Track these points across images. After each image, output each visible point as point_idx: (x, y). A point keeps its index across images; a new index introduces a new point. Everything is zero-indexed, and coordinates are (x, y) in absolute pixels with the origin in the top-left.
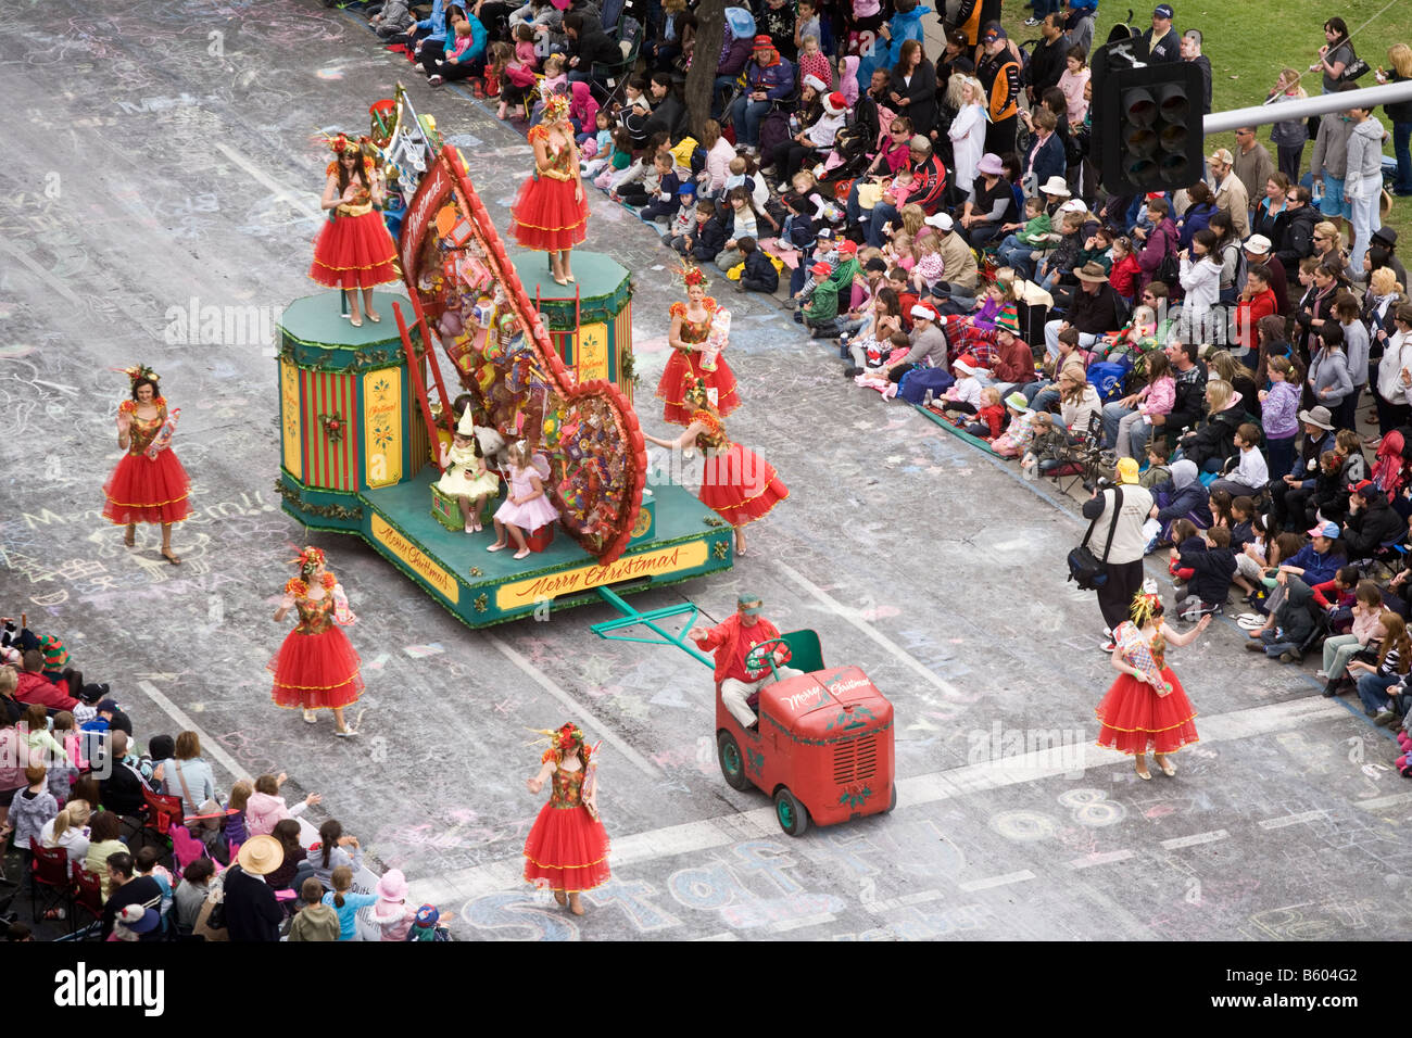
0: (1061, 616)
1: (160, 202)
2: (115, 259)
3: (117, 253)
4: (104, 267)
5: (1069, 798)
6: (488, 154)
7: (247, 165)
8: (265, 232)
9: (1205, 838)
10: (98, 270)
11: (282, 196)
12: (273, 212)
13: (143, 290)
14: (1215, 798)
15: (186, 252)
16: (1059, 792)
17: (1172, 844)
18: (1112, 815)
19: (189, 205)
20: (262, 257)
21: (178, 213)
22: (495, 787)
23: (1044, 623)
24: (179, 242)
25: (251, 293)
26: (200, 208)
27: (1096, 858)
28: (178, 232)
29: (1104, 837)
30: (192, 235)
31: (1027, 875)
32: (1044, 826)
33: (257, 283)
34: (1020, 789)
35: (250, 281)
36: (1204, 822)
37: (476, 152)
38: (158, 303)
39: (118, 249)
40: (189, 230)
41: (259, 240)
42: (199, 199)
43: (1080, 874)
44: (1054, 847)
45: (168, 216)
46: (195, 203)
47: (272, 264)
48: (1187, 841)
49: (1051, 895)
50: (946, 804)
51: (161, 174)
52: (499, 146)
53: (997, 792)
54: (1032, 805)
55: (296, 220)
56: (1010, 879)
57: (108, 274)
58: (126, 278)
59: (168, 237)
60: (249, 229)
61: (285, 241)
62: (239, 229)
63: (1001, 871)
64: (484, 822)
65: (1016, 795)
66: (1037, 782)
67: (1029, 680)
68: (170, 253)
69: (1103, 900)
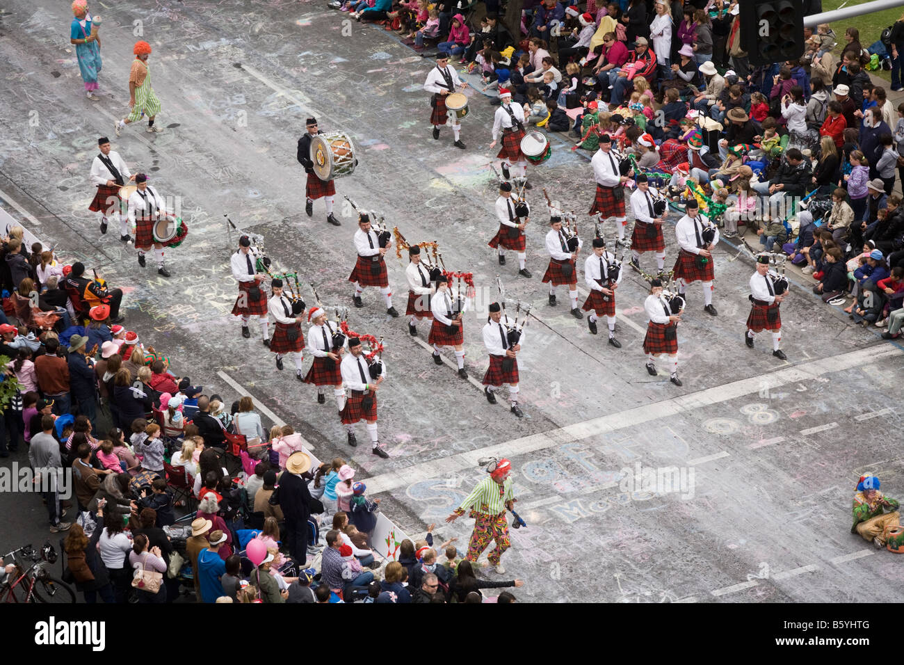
0: (736, 306)
1: (213, 100)
2: (189, 134)
3: (191, 131)
4: (183, 139)
5: (747, 409)
6: (396, 63)
7: (261, 77)
8: (272, 114)
9: (825, 427)
10: (181, 141)
11: (281, 93)
12: (276, 102)
13: (207, 151)
14: (830, 405)
15: (229, 129)
16: (741, 406)
17: (805, 432)
18: (772, 418)
19: (229, 101)
20: (271, 128)
21: (223, 106)
22: (421, 421)
23: (726, 311)
24: (224, 123)
25: (267, 149)
26: (235, 103)
27: (763, 442)
28: (224, 117)
29: (768, 430)
30: (231, 118)
31: (725, 454)
32: (731, 426)
33: (270, 143)
34: (719, 405)
35: (266, 142)
36: (825, 418)
37: (388, 62)
38: (215, 157)
39: (191, 128)
40: (230, 115)
41: (269, 119)
42: (234, 97)
43: (755, 452)
44: (739, 437)
45: (218, 108)
46: (232, 100)
47: (278, 132)
48: (815, 430)
49: (739, 465)
50: (675, 417)
51: (212, 85)
52: (401, 58)
53: (705, 408)
54: (726, 414)
55: (290, 106)
56: (716, 457)
57: (186, 142)
58: (196, 145)
59: (217, 120)
60: (263, 113)
61: (284, 118)
62: (258, 113)
63: (710, 452)
64: (416, 440)
65: (717, 410)
66: (728, 401)
67: (720, 344)
68: (220, 129)
69: (770, 467)
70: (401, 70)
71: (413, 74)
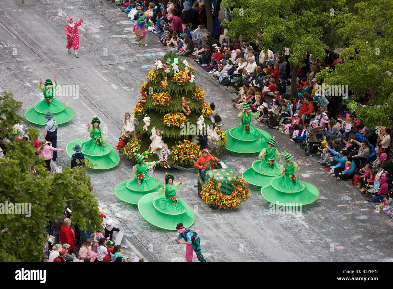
70: (356, 207)
71: (362, 210)
